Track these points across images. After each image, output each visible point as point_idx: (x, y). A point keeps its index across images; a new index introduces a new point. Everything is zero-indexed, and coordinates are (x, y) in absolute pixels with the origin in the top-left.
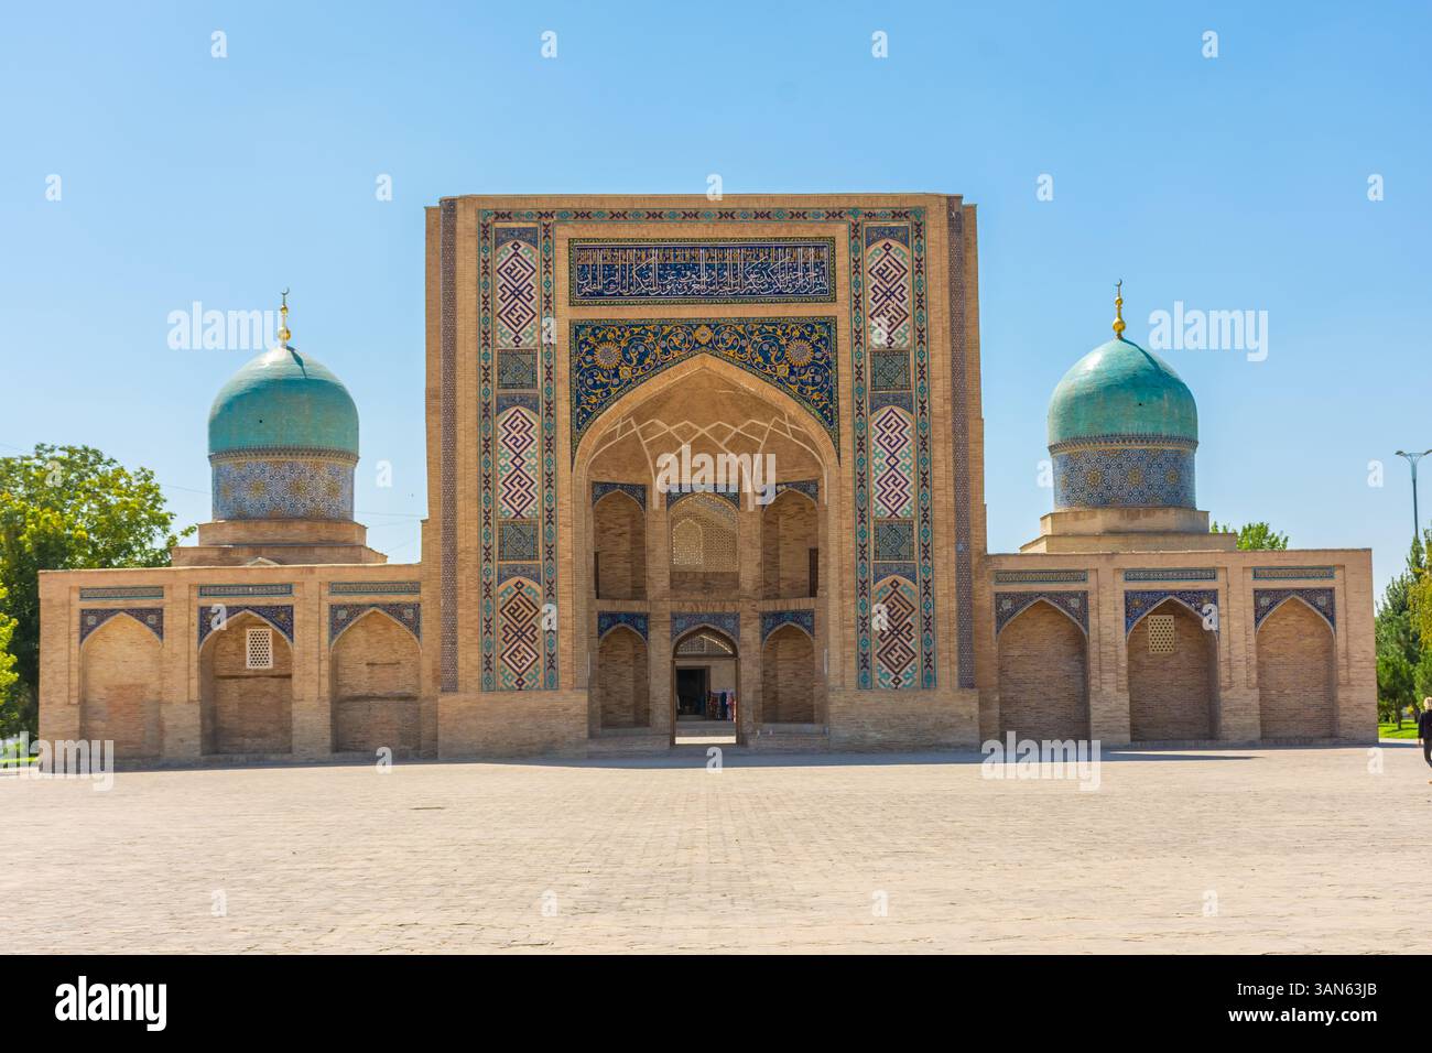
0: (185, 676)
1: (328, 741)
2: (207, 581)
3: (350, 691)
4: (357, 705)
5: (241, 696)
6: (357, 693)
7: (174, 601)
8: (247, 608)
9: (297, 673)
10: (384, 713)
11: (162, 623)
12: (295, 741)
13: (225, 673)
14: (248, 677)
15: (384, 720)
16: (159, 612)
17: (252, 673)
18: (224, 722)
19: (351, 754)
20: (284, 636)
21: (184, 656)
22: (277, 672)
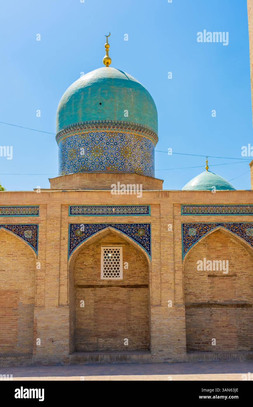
0: (56, 283)
1: (184, 343)
2: (77, 202)
3: (194, 298)
4: (200, 311)
5: (96, 302)
6: (200, 300)
7: (48, 218)
8: (110, 225)
9: (154, 283)
10: (224, 318)
11: (37, 237)
12: (154, 342)
13: (83, 283)
14: (102, 286)
15: (225, 325)
16: (34, 228)
17: (105, 283)
18: (82, 324)
19: (205, 355)
20: (143, 250)
21: (56, 265)
22: (126, 283)
